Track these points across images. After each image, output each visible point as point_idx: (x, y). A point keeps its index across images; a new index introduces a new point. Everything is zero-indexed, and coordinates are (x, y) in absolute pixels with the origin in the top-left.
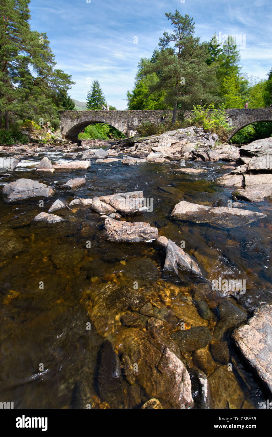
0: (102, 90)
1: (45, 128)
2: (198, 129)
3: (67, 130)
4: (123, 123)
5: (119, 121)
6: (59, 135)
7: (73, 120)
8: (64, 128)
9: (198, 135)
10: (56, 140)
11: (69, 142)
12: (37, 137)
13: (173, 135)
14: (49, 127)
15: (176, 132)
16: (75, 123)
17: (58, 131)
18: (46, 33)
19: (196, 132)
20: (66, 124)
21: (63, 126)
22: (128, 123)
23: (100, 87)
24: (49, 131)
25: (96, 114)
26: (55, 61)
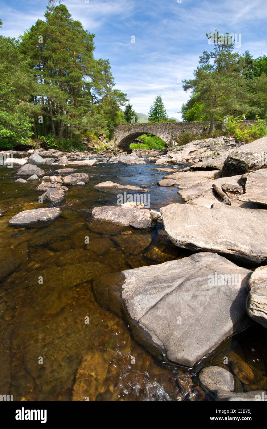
0: (163, 104)
1: (101, 139)
2: (228, 138)
3: (120, 141)
4: (167, 134)
5: (164, 132)
6: (112, 145)
7: (125, 132)
8: (117, 139)
9: (228, 144)
10: (109, 148)
11: (121, 151)
12: (93, 146)
13: (198, 144)
14: (105, 138)
15: (201, 141)
16: (127, 134)
17: (112, 141)
18: (108, 60)
19: (226, 142)
20: (119, 135)
21: (117, 137)
22: (172, 134)
23: (163, 102)
24: (104, 141)
25: (145, 126)
26: (114, 83)
